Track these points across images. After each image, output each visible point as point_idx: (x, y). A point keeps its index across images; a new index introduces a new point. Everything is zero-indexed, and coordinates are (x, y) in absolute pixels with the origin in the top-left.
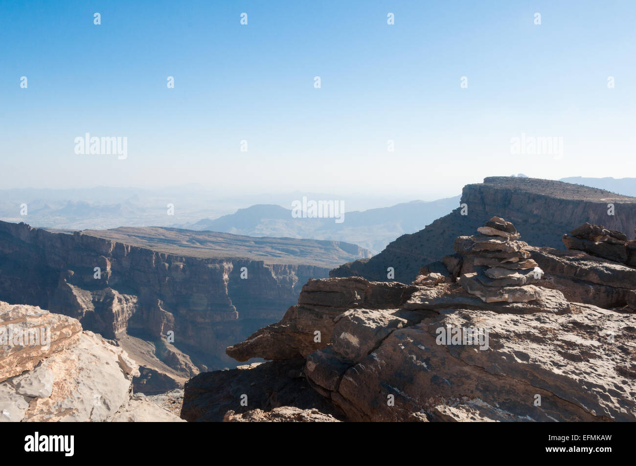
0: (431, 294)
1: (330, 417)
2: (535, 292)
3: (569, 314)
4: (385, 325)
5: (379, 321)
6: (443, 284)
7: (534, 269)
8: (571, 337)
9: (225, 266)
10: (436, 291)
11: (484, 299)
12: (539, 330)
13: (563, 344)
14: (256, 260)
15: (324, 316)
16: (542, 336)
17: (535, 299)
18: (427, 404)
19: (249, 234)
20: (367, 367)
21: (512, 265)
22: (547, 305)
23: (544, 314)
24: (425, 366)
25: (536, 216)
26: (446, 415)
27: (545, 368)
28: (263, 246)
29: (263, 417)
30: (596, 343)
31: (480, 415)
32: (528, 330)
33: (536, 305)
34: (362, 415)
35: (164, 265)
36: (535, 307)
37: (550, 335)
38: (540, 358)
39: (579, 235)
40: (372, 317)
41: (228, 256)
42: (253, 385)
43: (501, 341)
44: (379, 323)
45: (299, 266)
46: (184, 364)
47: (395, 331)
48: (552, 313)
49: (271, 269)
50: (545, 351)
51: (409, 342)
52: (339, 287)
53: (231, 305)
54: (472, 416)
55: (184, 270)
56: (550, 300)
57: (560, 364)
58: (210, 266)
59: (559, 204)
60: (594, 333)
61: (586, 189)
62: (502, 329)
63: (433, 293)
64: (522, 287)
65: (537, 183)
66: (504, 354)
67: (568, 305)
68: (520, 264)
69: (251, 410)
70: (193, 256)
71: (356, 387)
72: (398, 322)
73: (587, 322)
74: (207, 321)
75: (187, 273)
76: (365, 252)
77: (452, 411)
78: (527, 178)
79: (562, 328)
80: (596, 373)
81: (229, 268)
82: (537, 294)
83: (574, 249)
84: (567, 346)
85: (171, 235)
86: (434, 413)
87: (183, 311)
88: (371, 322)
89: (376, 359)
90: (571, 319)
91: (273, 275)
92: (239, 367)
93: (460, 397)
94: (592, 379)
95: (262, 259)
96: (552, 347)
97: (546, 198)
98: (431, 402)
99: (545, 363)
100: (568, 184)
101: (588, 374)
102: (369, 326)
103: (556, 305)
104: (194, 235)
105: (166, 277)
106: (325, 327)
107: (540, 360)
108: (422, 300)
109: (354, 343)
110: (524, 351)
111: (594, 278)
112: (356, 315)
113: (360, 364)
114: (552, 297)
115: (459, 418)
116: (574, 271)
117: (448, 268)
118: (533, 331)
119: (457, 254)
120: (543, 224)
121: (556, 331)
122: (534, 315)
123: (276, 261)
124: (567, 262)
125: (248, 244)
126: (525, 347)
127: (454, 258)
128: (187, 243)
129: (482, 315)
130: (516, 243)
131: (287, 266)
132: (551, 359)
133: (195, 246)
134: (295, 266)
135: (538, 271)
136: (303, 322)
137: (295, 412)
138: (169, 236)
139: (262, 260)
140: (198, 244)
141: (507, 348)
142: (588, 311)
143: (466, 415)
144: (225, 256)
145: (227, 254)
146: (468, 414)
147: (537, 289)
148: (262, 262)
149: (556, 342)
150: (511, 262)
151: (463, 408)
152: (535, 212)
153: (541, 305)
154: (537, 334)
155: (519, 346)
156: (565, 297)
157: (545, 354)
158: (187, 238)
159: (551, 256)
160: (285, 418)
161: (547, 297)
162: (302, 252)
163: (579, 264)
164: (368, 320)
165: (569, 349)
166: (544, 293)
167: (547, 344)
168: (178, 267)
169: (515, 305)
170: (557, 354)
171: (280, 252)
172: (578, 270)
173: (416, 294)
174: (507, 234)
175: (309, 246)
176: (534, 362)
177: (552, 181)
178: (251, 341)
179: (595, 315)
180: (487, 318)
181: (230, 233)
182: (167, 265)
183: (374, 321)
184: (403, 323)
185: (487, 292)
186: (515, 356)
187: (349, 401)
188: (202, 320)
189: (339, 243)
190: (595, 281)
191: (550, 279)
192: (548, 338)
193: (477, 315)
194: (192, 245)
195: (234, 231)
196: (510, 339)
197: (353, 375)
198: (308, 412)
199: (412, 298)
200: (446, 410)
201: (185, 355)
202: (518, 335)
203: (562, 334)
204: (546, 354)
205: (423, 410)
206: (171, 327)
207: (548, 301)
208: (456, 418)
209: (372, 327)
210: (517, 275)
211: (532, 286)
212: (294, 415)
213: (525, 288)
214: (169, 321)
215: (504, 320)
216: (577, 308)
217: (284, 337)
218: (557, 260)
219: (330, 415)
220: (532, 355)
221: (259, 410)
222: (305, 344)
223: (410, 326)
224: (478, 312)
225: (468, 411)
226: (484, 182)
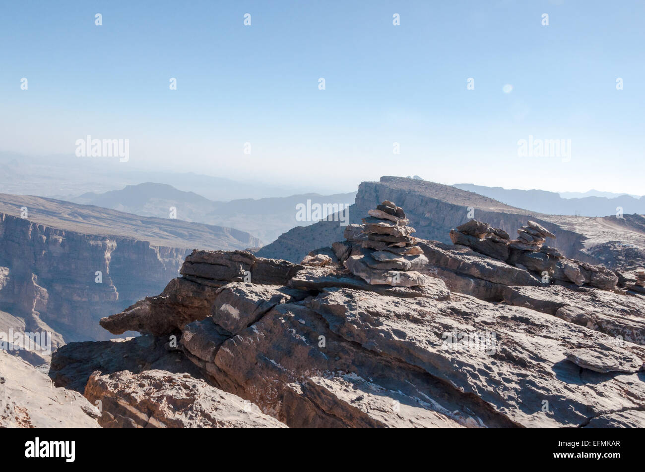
0: (317, 274)
1: (202, 381)
2: (418, 278)
3: (449, 301)
4: (267, 298)
5: (262, 295)
6: (330, 267)
7: (419, 256)
8: (448, 321)
9: (108, 244)
10: (322, 271)
11: (368, 281)
12: (418, 313)
13: (440, 326)
14: (142, 240)
15: (207, 288)
16: (421, 318)
17: (417, 285)
18: (302, 377)
19: (138, 213)
20: (245, 339)
21: (399, 249)
22: (429, 292)
23: (425, 299)
24: (304, 340)
25: (428, 218)
26: (319, 386)
27: (420, 346)
28: (150, 226)
29: (131, 379)
30: (471, 328)
31: (353, 387)
32: (408, 312)
33: (418, 291)
34: (236, 386)
35: (41, 238)
36: (416, 291)
37: (428, 318)
38: (417, 337)
39: (466, 232)
40: (255, 291)
41: (112, 233)
42: (126, 357)
43: (381, 319)
44: (262, 297)
45: (187, 249)
46: (56, 343)
47: (277, 305)
48: (432, 298)
49: (157, 250)
50: (422, 331)
51: (290, 317)
52: (224, 260)
53: (112, 285)
54: (346, 388)
55: (62, 244)
56: (432, 287)
57: (435, 343)
58: (92, 242)
59: (450, 209)
60: (470, 319)
61: (477, 197)
62: (383, 309)
63: (319, 272)
64: (407, 272)
65: (431, 186)
66: (382, 331)
67: (448, 293)
68: (406, 249)
69: (119, 371)
70: (74, 231)
71: (232, 358)
72: (280, 297)
73: (464, 309)
74: (83, 300)
75: (67, 248)
76: (257, 241)
77: (326, 383)
78: (422, 181)
79: (440, 312)
80: (469, 353)
81: (112, 246)
82: (420, 280)
83: (460, 244)
84: (444, 328)
85: (52, 207)
86: (308, 384)
87: (58, 288)
88: (254, 295)
89: (255, 331)
90: (449, 305)
91: (159, 257)
92: (113, 340)
93: (336, 372)
94: (464, 358)
95: (148, 239)
96: (429, 328)
97: (438, 202)
98: (307, 375)
99: (420, 342)
100: (460, 190)
101: (460, 353)
102: (251, 298)
103: (437, 292)
104: (76, 209)
105: (42, 250)
106: (206, 299)
107: (416, 339)
108: (308, 278)
109: (234, 315)
110: (402, 330)
111: (475, 272)
112: (239, 288)
113: (238, 336)
114: (434, 285)
115: (333, 389)
116: (457, 265)
117: (336, 254)
118: (412, 313)
119: (347, 241)
120: (434, 227)
121: (434, 315)
122: (415, 299)
123: (162, 243)
124: (452, 255)
125: (134, 223)
126: (403, 326)
127: (343, 244)
128: (69, 217)
129: (365, 294)
130: (405, 228)
131: (174, 250)
132: (427, 339)
133: (77, 220)
134: (182, 250)
135: (423, 258)
136: (184, 293)
137: (165, 375)
138: (49, 207)
139: (148, 241)
140: (81, 218)
141: (386, 326)
142: (467, 300)
143: (340, 387)
144: (109, 233)
145: (111, 231)
146: (341, 387)
147: (421, 275)
148: (148, 243)
149: (433, 324)
150: (398, 247)
151: (337, 380)
152: (427, 216)
153: (422, 291)
154: (416, 316)
155: (398, 324)
156: (447, 285)
157: (421, 334)
158: (69, 211)
159: (436, 249)
160: (155, 380)
161: (429, 284)
162: (191, 235)
163: (463, 258)
164: (251, 293)
165: (445, 331)
166: (427, 281)
167: (424, 324)
168: (56, 241)
169: (398, 289)
170: (433, 334)
171: (167, 234)
172: (462, 263)
173: (302, 271)
174: (396, 218)
175: (199, 231)
176: (411, 340)
177: (445, 186)
178: (128, 313)
179: (473, 304)
180: (369, 298)
181: (115, 209)
182: (45, 238)
183: (257, 294)
184: (286, 299)
185: (372, 274)
186: (392, 334)
187: (224, 371)
188: (79, 299)
189: (230, 230)
190: (476, 275)
191: (434, 270)
192: (426, 320)
193: (359, 295)
194: (74, 219)
195: (121, 208)
196: (390, 318)
197: (231, 346)
198: (180, 375)
199: (298, 275)
200: (320, 381)
201: (57, 334)
202: (398, 316)
203: (440, 318)
204: (423, 334)
205: (297, 382)
206: (45, 303)
207: (430, 288)
208: (329, 389)
209: (254, 300)
210: (402, 260)
211: (415, 272)
212: (164, 377)
213: (409, 273)
214: (42, 297)
215: (386, 301)
216: (456, 298)
217: (163, 309)
218: (442, 252)
219: (202, 380)
220: (409, 334)
221: (127, 371)
222: (184, 317)
223: (293, 302)
224: (362, 292)
225: (342, 383)
226: (380, 181)
